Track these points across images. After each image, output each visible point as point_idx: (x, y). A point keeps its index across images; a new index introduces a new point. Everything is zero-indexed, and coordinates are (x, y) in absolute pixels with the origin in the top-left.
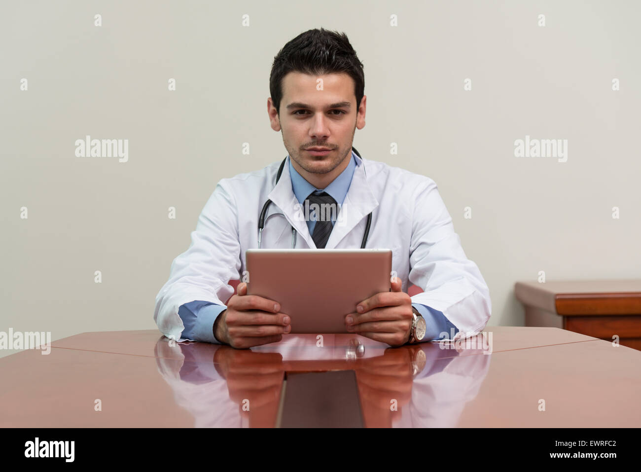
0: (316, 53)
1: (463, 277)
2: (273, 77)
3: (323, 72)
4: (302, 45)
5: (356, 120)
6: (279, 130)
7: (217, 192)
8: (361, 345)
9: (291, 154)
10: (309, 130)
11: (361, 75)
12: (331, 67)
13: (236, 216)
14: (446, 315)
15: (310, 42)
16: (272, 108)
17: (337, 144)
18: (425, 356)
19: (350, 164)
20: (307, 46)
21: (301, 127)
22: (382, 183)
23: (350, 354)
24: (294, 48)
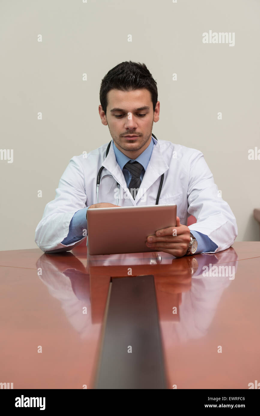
0: (127, 78)
1: (220, 213)
2: (101, 92)
3: (131, 89)
4: (118, 73)
5: (154, 116)
6: (107, 125)
7: (71, 165)
8: (159, 256)
9: (114, 140)
10: (124, 124)
11: (155, 89)
12: (137, 86)
13: (84, 179)
14: (210, 237)
15: (123, 71)
16: (102, 111)
17: (142, 133)
18: (197, 262)
19: (150, 144)
20: (121, 73)
21: (120, 123)
22: (170, 155)
23: (153, 262)
24: (113, 75)
